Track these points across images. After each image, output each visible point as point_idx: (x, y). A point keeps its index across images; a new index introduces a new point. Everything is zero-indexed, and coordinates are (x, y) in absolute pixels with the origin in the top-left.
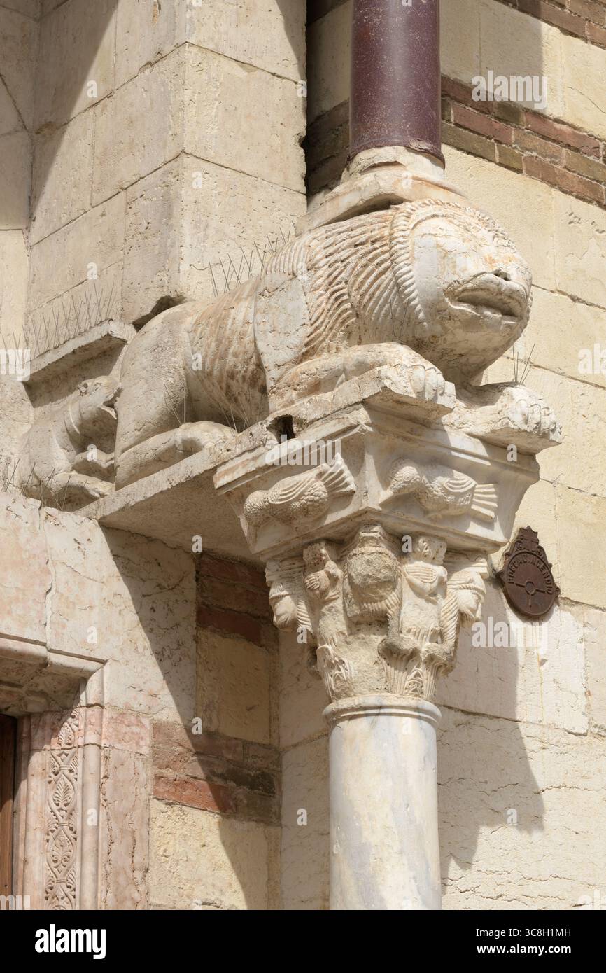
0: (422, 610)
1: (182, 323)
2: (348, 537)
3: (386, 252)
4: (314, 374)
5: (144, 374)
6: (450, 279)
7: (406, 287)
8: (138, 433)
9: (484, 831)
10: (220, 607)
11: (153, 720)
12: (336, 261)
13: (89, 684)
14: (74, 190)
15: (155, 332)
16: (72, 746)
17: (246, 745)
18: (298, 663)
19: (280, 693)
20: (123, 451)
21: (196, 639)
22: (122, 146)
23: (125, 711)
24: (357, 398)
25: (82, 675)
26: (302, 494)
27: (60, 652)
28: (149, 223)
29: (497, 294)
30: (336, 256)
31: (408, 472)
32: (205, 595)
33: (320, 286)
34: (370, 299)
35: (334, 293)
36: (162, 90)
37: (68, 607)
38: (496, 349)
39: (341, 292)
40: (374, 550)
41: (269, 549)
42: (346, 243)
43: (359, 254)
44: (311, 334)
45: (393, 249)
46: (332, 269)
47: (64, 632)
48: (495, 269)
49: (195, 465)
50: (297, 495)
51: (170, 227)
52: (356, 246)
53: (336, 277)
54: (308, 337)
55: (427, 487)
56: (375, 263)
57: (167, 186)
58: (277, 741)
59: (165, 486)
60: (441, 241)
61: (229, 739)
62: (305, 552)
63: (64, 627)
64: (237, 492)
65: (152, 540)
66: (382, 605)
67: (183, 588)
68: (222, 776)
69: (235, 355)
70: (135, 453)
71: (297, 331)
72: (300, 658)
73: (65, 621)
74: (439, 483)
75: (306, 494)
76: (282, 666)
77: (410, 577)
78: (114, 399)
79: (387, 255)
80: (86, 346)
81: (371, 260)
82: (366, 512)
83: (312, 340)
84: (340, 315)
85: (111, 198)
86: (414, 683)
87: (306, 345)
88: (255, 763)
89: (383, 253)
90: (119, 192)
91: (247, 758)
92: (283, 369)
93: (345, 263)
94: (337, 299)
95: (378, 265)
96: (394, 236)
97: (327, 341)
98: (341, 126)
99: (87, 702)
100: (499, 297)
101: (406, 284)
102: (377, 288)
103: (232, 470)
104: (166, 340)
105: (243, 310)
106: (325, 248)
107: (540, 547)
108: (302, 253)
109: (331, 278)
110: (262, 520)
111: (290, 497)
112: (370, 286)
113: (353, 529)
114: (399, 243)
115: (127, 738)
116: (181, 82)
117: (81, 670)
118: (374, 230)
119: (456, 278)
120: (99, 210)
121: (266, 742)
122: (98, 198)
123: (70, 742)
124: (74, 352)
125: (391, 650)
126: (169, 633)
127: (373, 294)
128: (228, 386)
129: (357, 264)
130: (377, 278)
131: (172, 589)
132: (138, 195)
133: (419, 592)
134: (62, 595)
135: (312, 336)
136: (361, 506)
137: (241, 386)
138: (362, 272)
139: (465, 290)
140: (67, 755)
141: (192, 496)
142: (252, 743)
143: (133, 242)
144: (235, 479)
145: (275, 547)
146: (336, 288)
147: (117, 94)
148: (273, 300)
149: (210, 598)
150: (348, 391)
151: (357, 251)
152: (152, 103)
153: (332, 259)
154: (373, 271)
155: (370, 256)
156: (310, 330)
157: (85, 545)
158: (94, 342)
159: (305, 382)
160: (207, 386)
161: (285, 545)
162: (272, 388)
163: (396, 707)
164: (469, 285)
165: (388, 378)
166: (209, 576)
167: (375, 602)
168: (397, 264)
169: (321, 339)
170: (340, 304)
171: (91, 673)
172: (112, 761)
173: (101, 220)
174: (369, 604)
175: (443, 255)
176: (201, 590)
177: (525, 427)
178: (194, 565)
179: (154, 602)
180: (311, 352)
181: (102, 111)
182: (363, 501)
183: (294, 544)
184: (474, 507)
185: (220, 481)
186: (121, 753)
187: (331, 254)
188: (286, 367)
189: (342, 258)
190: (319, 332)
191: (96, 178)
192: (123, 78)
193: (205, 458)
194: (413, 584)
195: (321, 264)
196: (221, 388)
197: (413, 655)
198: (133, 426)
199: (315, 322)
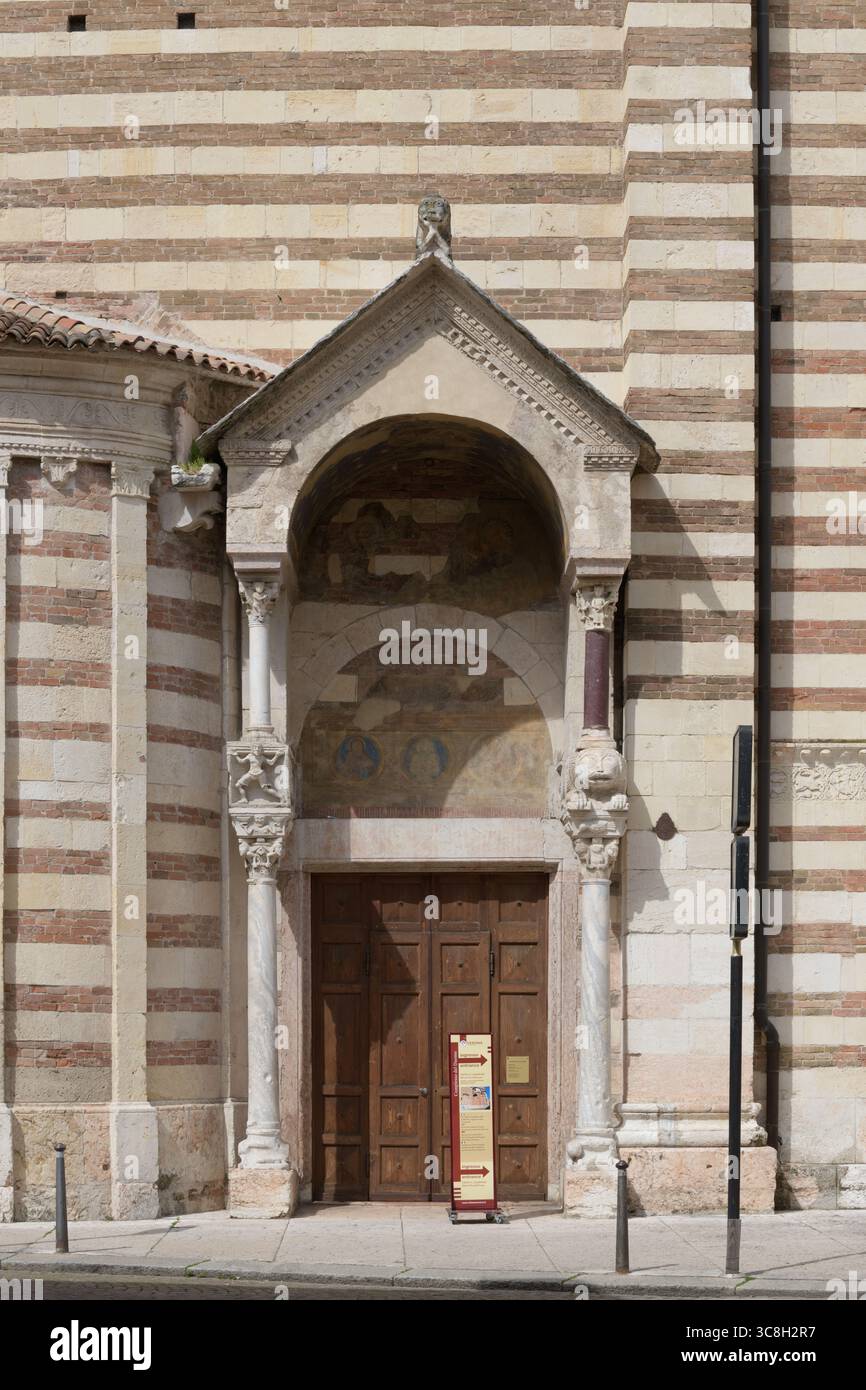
0: (596, 857)
9: (647, 902)
31: (582, 826)
37: (551, 846)
47: (549, 853)
73: (549, 850)
74: (593, 827)
86: (596, 875)
107: (670, 818)
133: (595, 852)
134: (549, 843)
171: (559, 862)
197: (595, 868)
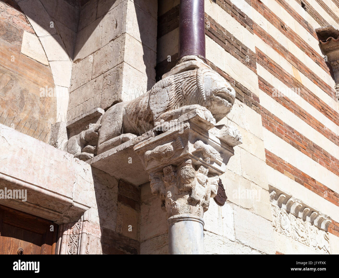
0: (201, 189)
1: (123, 106)
2: (179, 164)
3: (195, 79)
4: (171, 114)
5: (110, 121)
6: (215, 88)
7: (201, 90)
8: (106, 138)
10: (124, 196)
11: (103, 228)
12: (178, 83)
13: (85, 214)
14: (86, 76)
15: (114, 109)
16: (77, 234)
17: (131, 239)
18: (147, 215)
19: (140, 225)
20: (100, 144)
21: (117, 205)
22: (103, 62)
23: (95, 224)
24: (187, 119)
25: (83, 211)
26: (166, 149)
27: (77, 202)
28: (111, 82)
29: (228, 95)
30: (178, 81)
32: (120, 192)
33: (173, 90)
34: (189, 93)
35: (177, 92)
36: (117, 46)
37: (80, 189)
38: (224, 114)
39: (180, 91)
40: (189, 167)
41: (151, 169)
42: (182, 78)
43: (186, 80)
44: (170, 103)
45: (198, 78)
46: (177, 85)
47: (78, 196)
48: (228, 87)
49: (127, 144)
50: (164, 149)
51: (119, 82)
52: (185, 78)
53: (178, 87)
54: (168, 104)
55: (205, 150)
56: (192, 82)
57: (118, 71)
58: (139, 239)
59: (116, 152)
60: (212, 77)
61: (125, 237)
62: (164, 169)
63: (78, 195)
64: (142, 151)
65: (106, 173)
66: (190, 185)
67: (114, 189)
68: (123, 248)
69: (142, 112)
70: (105, 144)
71: (165, 103)
72: (148, 214)
73: (79, 193)
74: (209, 149)
75: (167, 149)
76: (141, 217)
77: (198, 178)
78: (98, 129)
79: (196, 80)
80: (89, 115)
81: (190, 82)
82: (187, 155)
83: (170, 105)
84: (179, 98)
85: (98, 76)
86: (198, 211)
87: (168, 107)
88: (132, 245)
89: (194, 80)
90: (101, 75)
91: (130, 243)
92: (159, 114)
93: (182, 83)
94: (178, 93)
95: (193, 83)
96: (198, 75)
97: (174, 106)
98: (166, 65)
99: (83, 219)
100: (228, 96)
101: (201, 89)
102: (192, 90)
103: (140, 145)
104: (117, 111)
105: (145, 99)
106: (174, 80)
107: (222, 184)
108: (167, 81)
109: (177, 87)
110: (150, 159)
111: (161, 151)
112: (189, 89)
113: (181, 161)
114: (200, 77)
115: (95, 232)
116: (123, 43)
117: (83, 209)
118: (191, 74)
119: (217, 88)
120: (94, 80)
121: (136, 239)
122: (94, 77)
123: (77, 232)
124: (85, 117)
125: (192, 200)
126: (110, 202)
127: (190, 92)
128: (138, 122)
129: (185, 83)
130: (192, 87)
131: (111, 189)
132: (108, 74)
133: (200, 183)
134: (78, 185)
135: (170, 104)
136: (186, 153)
137: (143, 122)
138: (187, 85)
139: (219, 92)
140: (75, 237)
141: (123, 156)
142: (132, 239)
143: (105, 87)
144: (141, 147)
145: (153, 168)
146: (178, 90)
147: (102, 49)
148: (156, 95)
149: (122, 193)
150: (184, 117)
151: (185, 79)
152: (113, 50)
153: (177, 82)
154: (191, 85)
155: (190, 81)
156: (169, 102)
157: (86, 171)
158: (92, 114)
159: (167, 117)
160: (131, 123)
161: (157, 167)
162: (155, 120)
163: (193, 218)
164: (221, 91)
165: (198, 112)
166: (122, 187)
167: (188, 184)
168: (199, 83)
169: (172, 105)
170: (179, 95)
171: (85, 211)
172: (90, 239)
173: (94, 83)
174: (186, 185)
175: (213, 81)
176: (119, 190)
177: (233, 136)
178: (117, 183)
179: (106, 192)
180: (169, 109)
181: (96, 54)
182: (187, 151)
183: (160, 167)
184: (216, 159)
185: (136, 148)
186: (93, 237)
187: (177, 81)
188: (160, 113)
189: (180, 82)
190: (172, 103)
191: (94, 72)
192: (104, 44)
193: (131, 142)
194: (199, 180)
195: (173, 84)
196: (136, 123)
197: (198, 202)
198: (105, 136)
199: (171, 100)
